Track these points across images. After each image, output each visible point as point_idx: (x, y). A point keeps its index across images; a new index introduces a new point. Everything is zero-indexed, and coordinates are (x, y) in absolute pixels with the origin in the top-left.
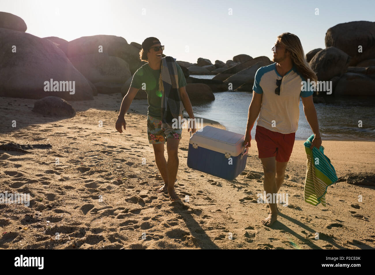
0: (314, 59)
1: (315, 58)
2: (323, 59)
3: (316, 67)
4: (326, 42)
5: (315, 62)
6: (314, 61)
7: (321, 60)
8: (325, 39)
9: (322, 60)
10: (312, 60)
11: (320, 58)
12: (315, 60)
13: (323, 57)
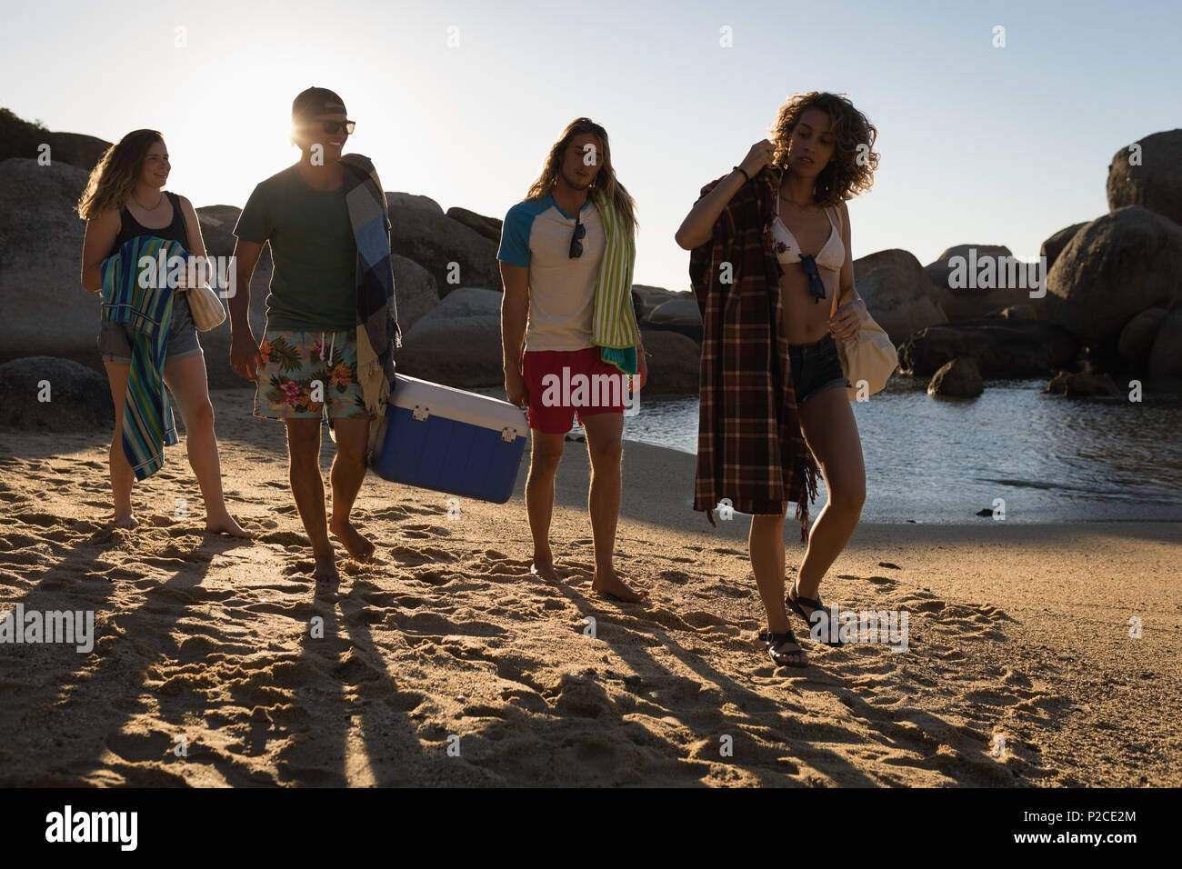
0: (1071, 248)
1: (1075, 246)
2: (1104, 246)
3: (1078, 275)
4: (1108, 196)
5: (1074, 259)
6: (1069, 255)
7: (1095, 253)
8: (1108, 186)
9: (1098, 250)
10: (1062, 254)
11: (1092, 248)
12: (1074, 252)
13: (1101, 240)
